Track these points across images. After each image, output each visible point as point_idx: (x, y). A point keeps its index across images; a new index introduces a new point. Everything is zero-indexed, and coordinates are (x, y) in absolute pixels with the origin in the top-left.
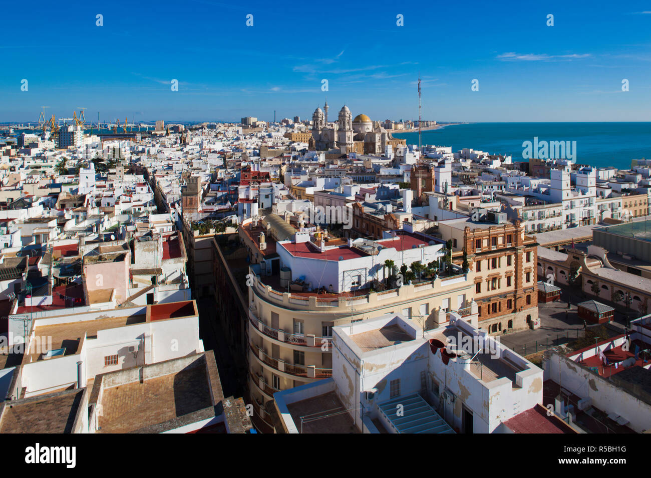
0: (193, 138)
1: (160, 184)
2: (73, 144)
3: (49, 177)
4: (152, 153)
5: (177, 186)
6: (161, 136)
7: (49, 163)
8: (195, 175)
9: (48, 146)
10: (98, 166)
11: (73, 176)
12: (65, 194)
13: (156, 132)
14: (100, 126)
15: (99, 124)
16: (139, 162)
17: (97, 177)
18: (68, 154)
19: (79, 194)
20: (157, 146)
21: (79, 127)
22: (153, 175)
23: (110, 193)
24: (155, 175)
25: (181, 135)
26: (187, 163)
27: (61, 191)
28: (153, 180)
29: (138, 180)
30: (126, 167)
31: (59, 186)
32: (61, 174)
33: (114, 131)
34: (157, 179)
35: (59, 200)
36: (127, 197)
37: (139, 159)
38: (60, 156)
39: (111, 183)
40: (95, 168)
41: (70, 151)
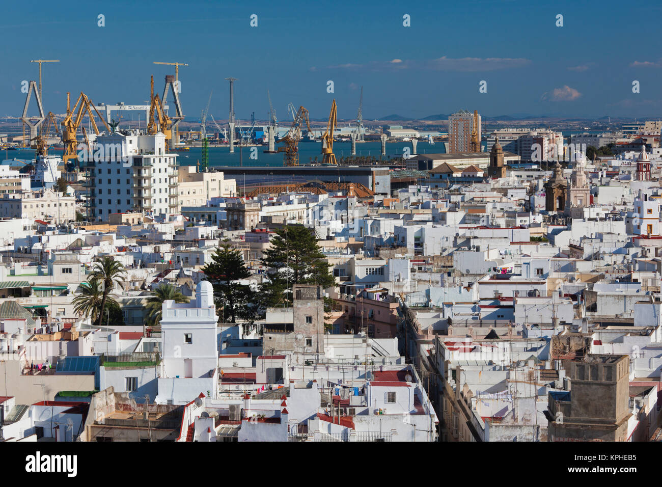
0: (601, 189)
1: (462, 378)
2: (137, 205)
3: (55, 329)
4: (431, 249)
5: (530, 390)
6: (469, 178)
7: (58, 278)
8: (607, 349)
9: (52, 211)
10: (229, 297)
11: (139, 329)
12: (112, 400)
13: (450, 162)
14: (238, 136)
15: (232, 125)
16: (384, 285)
17: (222, 339)
18: (122, 243)
19: (159, 400)
20: (454, 219)
21: (160, 140)
22: (436, 342)
23: (272, 405)
24: (443, 339)
25: (548, 174)
26: (574, 297)
27: (97, 388)
28: (437, 364)
29: (378, 359)
30: (331, 305)
31: (90, 366)
32: (96, 323)
33: (289, 155)
34: (454, 358)
35: (89, 423)
36: (333, 426)
37: (380, 274)
38: (95, 251)
39: (276, 364)
40: (218, 304)
41: (125, 231)
